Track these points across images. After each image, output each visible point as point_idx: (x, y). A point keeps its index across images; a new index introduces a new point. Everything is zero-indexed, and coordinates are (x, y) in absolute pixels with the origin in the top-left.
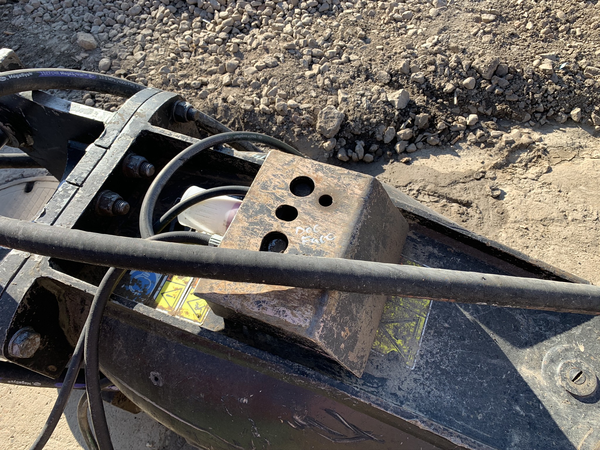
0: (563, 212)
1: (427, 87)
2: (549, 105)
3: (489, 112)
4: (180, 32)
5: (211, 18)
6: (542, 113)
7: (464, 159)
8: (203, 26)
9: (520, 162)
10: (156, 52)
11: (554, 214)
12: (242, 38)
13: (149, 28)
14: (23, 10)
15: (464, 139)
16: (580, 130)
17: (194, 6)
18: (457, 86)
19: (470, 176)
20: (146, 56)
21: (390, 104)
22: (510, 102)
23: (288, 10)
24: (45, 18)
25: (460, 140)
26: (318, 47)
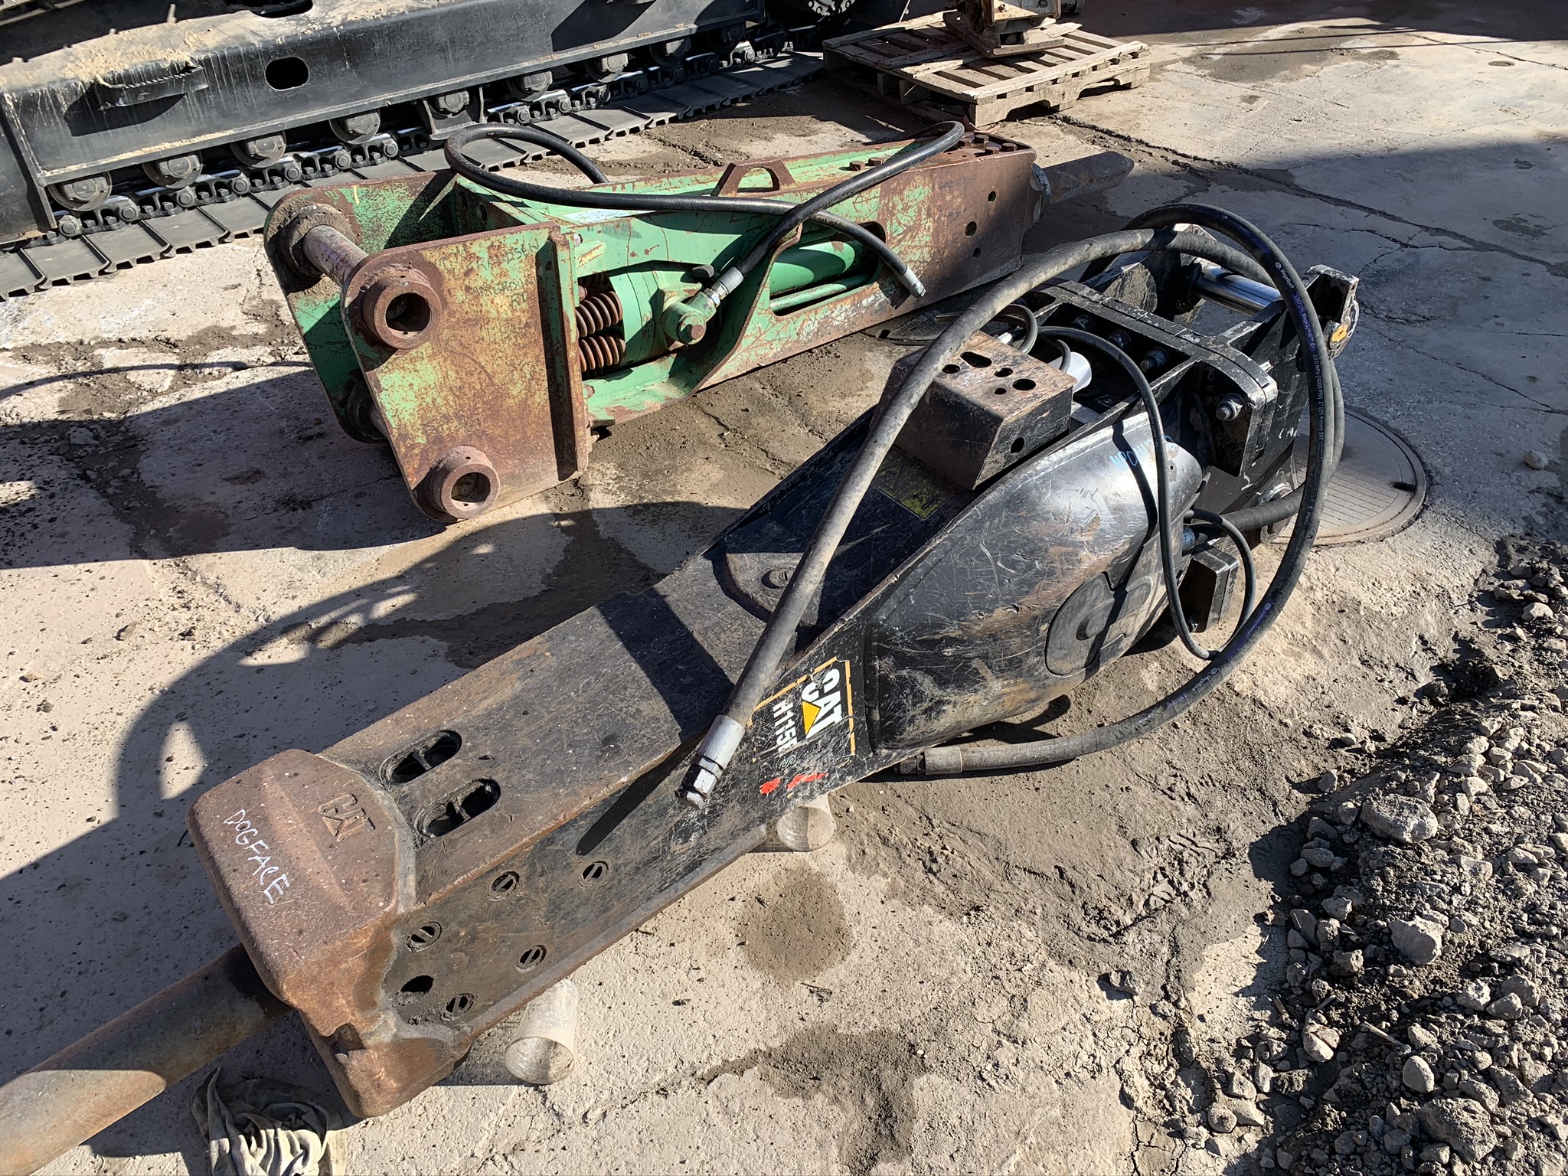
0: (1024, 1043)
9: (1174, 1081)
11: (1026, 1025)
15: (1276, 1022)
19: (1178, 978)
25: (1278, 1014)
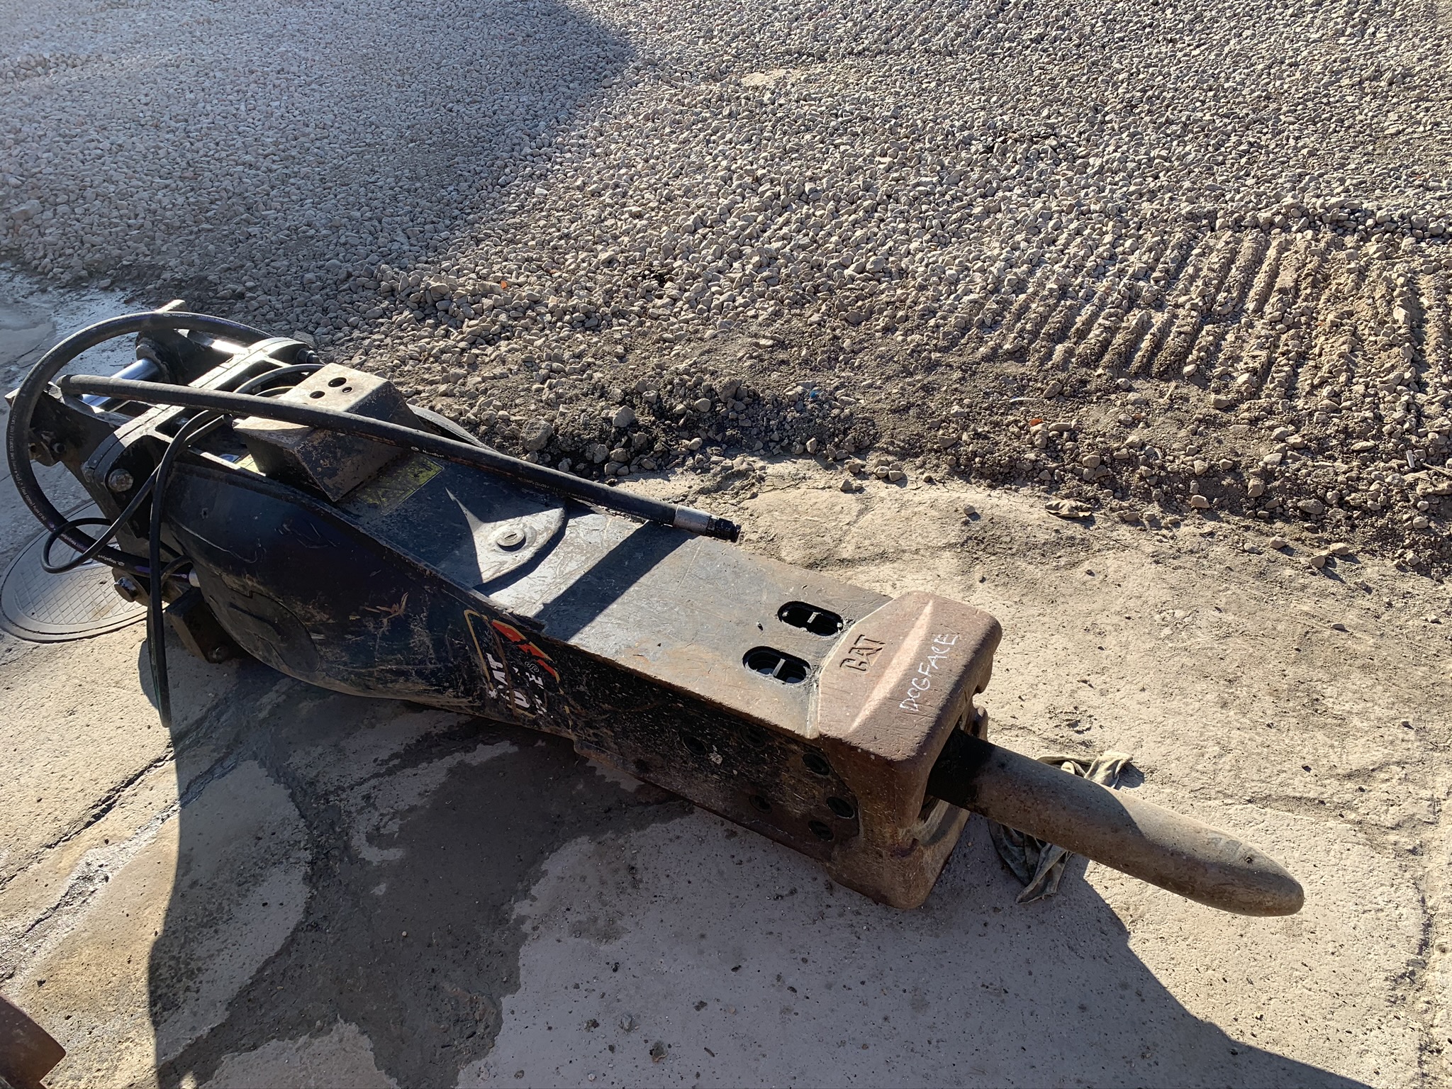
1: (660, 407)
2: (785, 434)
3: (719, 438)
4: (415, 340)
5: (458, 327)
6: (777, 443)
7: (672, 484)
8: (447, 335)
9: (732, 490)
10: (378, 358)
12: (484, 349)
13: (383, 333)
14: (247, 307)
15: (682, 464)
16: (813, 462)
17: (443, 313)
18: (689, 407)
20: (365, 361)
21: (608, 420)
22: (743, 427)
23: (550, 322)
24: (267, 317)
25: (678, 465)
26: (563, 362)
